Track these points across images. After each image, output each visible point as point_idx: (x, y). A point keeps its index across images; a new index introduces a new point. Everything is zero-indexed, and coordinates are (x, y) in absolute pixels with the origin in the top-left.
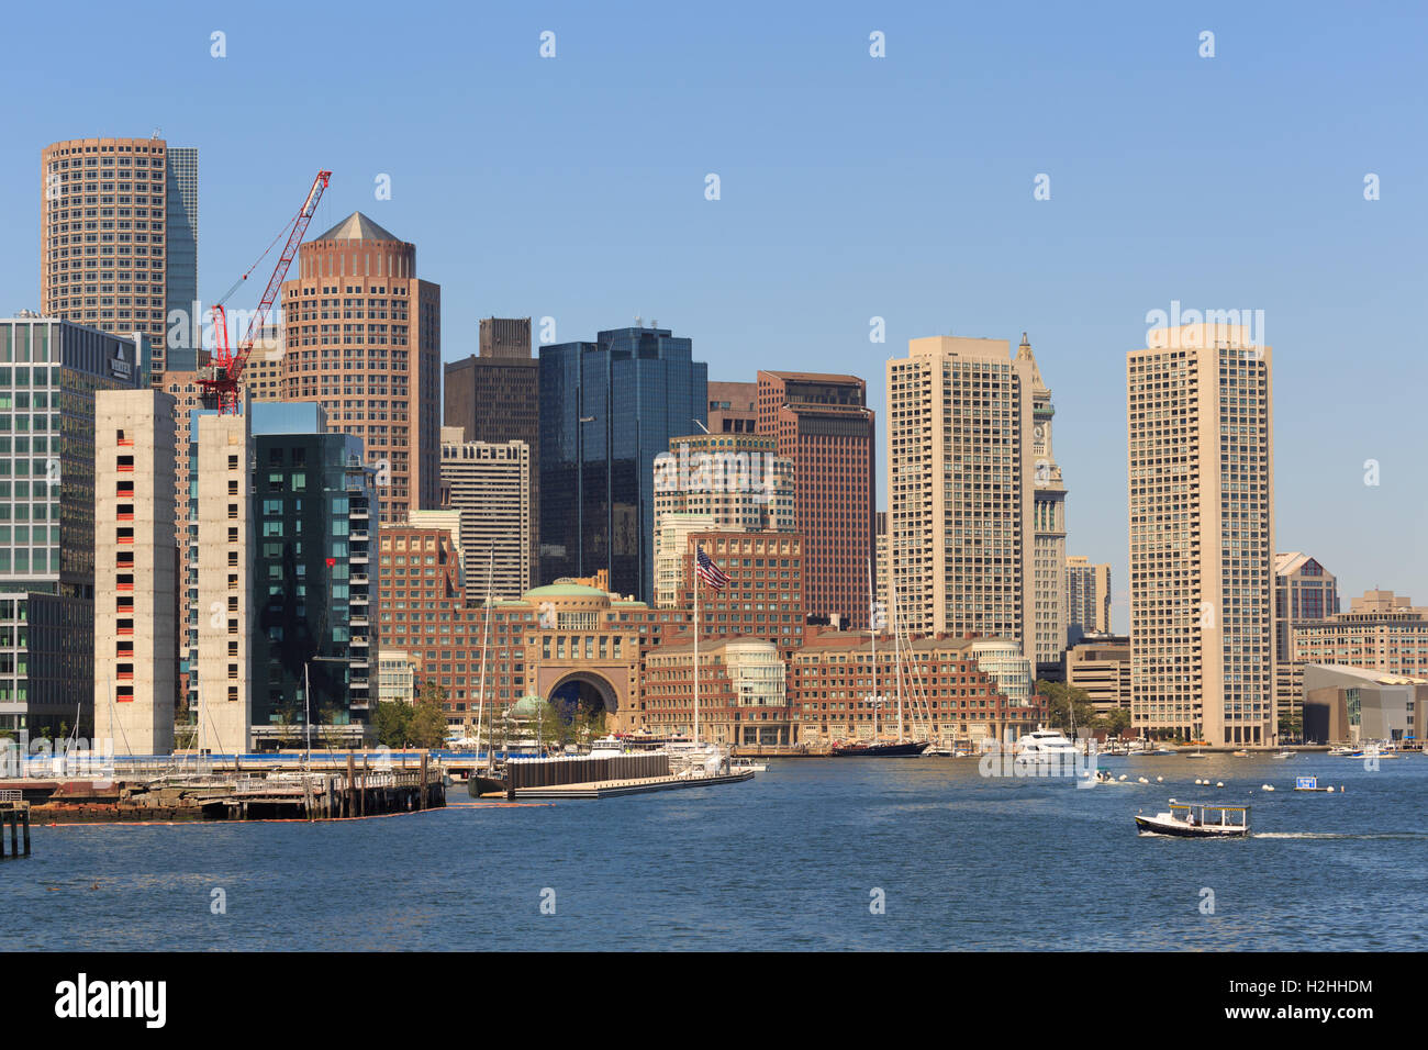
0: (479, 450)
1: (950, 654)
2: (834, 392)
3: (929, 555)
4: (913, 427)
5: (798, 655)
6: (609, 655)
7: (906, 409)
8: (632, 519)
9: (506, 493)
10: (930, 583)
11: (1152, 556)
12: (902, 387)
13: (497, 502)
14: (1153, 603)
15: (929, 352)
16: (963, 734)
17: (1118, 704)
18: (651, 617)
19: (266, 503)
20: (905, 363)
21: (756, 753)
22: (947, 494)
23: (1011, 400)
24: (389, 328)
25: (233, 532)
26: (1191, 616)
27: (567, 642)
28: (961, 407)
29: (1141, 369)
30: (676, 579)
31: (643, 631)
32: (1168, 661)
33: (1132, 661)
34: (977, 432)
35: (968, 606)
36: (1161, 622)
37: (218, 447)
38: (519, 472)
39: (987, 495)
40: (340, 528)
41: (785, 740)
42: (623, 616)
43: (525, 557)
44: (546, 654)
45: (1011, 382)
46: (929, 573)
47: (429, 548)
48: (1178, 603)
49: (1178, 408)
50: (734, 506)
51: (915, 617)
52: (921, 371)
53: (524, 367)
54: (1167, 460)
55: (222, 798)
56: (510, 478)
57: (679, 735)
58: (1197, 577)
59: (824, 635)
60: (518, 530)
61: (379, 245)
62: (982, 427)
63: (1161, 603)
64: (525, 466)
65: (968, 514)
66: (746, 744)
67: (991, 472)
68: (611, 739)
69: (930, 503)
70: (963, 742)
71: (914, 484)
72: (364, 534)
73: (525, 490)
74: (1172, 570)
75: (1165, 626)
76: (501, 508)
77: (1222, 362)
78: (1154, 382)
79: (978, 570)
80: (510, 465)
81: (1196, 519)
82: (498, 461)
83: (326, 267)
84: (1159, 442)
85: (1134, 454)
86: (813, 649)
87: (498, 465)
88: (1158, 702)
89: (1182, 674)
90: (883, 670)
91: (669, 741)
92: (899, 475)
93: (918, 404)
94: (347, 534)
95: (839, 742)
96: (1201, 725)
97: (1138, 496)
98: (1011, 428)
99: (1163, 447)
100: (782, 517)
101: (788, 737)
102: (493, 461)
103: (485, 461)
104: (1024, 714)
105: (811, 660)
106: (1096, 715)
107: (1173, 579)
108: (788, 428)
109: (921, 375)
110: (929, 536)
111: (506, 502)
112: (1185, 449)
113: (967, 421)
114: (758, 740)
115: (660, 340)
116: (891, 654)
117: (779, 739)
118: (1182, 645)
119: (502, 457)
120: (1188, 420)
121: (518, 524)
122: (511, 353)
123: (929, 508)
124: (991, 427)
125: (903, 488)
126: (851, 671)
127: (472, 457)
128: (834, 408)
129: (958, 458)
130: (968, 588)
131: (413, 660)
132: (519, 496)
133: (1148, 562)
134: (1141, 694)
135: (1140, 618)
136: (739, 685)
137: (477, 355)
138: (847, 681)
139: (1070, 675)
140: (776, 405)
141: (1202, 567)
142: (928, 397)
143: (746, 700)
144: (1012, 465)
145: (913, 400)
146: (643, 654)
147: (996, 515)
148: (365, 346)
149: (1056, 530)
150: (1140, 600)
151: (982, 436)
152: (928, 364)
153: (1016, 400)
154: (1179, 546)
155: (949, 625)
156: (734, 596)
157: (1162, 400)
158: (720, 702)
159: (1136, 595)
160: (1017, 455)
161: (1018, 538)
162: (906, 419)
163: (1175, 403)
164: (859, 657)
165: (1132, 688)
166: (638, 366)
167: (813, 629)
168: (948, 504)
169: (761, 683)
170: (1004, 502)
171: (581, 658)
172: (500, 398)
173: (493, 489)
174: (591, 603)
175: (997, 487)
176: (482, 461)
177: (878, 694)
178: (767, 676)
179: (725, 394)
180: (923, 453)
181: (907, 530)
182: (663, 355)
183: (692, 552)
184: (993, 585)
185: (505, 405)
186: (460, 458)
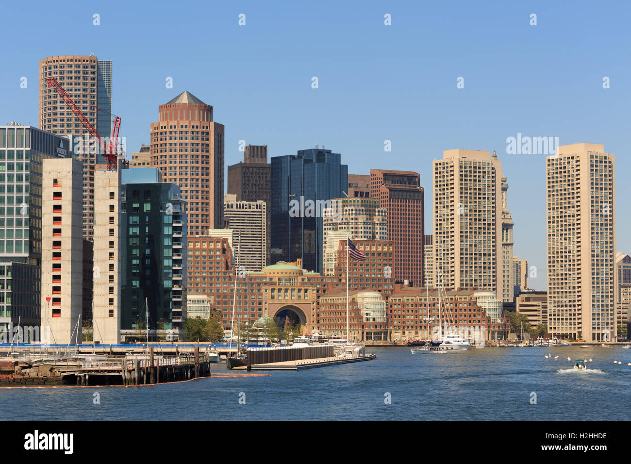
0: (243, 205)
1: (464, 297)
2: (405, 179)
3: (453, 251)
4: (445, 191)
5: (391, 298)
6: (302, 298)
7: (442, 183)
8: (313, 236)
9: (255, 225)
10: (453, 265)
11: (558, 252)
12: (440, 173)
13: (252, 229)
14: (558, 275)
15: (453, 156)
17: (541, 322)
18: (322, 280)
19: (131, 218)
20: (441, 161)
21: (372, 344)
22: (461, 223)
23: (491, 179)
24: (200, 145)
25: (112, 231)
26: (577, 281)
27: (283, 291)
28: (468, 182)
29: (553, 164)
30: (334, 262)
31: (318, 286)
32: (565, 302)
33: (548, 302)
34: (475, 194)
35: (471, 276)
36: (562, 283)
37: (104, 188)
38: (261, 215)
39: (480, 224)
40: (168, 231)
41: (385, 338)
42: (309, 279)
43: (264, 254)
44: (273, 297)
45: (491, 171)
46: (453, 260)
47: (217, 247)
48: (570, 275)
49: (571, 183)
50: (360, 230)
51: (446, 281)
52: (449, 165)
53: (264, 167)
54: (565, 208)
55: (74, 371)
56: (257, 218)
57: (335, 336)
58: (579, 262)
59: (402, 289)
60: (261, 241)
61: (196, 106)
62: (477, 192)
63: (562, 275)
64: (264, 212)
65: (471, 232)
66: (367, 340)
67: (482, 213)
68: (303, 338)
69: (453, 227)
71: (446, 218)
72: (180, 233)
73: (264, 223)
74: (568, 259)
75: (564, 286)
76: (253, 231)
77: (591, 161)
78: (559, 171)
79: (476, 259)
80: (257, 212)
81: (579, 235)
82: (252, 210)
83: (171, 116)
84: (561, 199)
85: (549, 204)
86: (398, 295)
87: (252, 212)
88: (560, 321)
89: (572, 308)
90: (432, 305)
91: (331, 338)
92: (438, 214)
93: (447, 181)
94: (171, 233)
95: (411, 339)
96: (581, 332)
97: (551, 224)
98: (491, 192)
99: (563, 201)
100: (382, 235)
101: (387, 336)
102: (250, 210)
103: (246, 210)
104: (499, 326)
105: (397, 300)
106: (531, 327)
107: (568, 263)
108: (384, 195)
109: (449, 167)
110: (453, 243)
111: (255, 229)
112: (574, 202)
113: (470, 189)
114: (373, 338)
115: (326, 154)
116: (436, 298)
117: (383, 338)
118: (572, 294)
119: (253, 208)
120: (575, 189)
121: (261, 239)
122: (258, 161)
123: (453, 230)
124: (482, 192)
125: (440, 220)
126: (416, 306)
127: (240, 208)
128: (406, 186)
130: (471, 267)
131: (209, 299)
132: (261, 226)
133: (556, 255)
134: (552, 317)
135: (552, 282)
136: (364, 312)
137: (243, 162)
138: (414, 311)
139: (518, 308)
140: (379, 185)
141: (582, 257)
142: (452, 177)
143: (367, 319)
144: (491, 209)
145: (445, 179)
146: (318, 297)
147: (484, 233)
148: (189, 153)
149: (509, 242)
150: (552, 273)
151: (477, 196)
152: (452, 162)
153: (494, 179)
154: (571, 248)
155: (462, 285)
156: (361, 270)
157: (563, 179)
158: (355, 320)
159: (550, 271)
160: (494, 205)
161: (494, 244)
162: (442, 188)
163: (569, 180)
164: (420, 299)
165: (548, 315)
166: (316, 166)
167: (398, 286)
168: (461, 228)
169: (374, 311)
170: (488, 227)
171: (289, 299)
172: (252, 182)
173: (250, 223)
174: (294, 273)
175: (484, 220)
176: (244, 210)
177: (430, 317)
178: (377, 308)
179: (355, 180)
180: (450, 204)
181: (442, 240)
182: (328, 161)
183: (341, 250)
184: (482, 266)
185: (255, 185)
186: (234, 209)
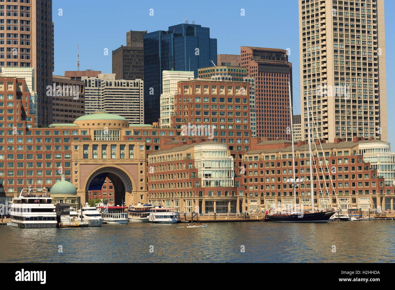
0: (121, 83)
1: (345, 151)
2: (274, 55)
3: (325, 98)
4: (315, 24)
5: (246, 155)
6: (126, 156)
7: (310, 14)
9: (133, 101)
10: (326, 114)
13: (130, 105)
16: (354, 204)
18: (154, 133)
21: (213, 219)
22: (336, 62)
23: (372, 8)
27: (99, 148)
30: (170, 110)
31: (148, 141)
34: (352, 26)
35: (348, 128)
38: (139, 92)
39: (359, 63)
41: (234, 210)
42: (136, 132)
44: (86, 156)
46: (326, 109)
47: (9, 89)
51: (317, 135)
56: (135, 95)
57: (160, 207)
59: (262, 143)
60: (139, 117)
62: (355, 23)
64: (142, 90)
65: (348, 74)
66: (207, 212)
67: (361, 50)
69: (325, 67)
70: (354, 210)
71: (316, 57)
73: (142, 100)
76: (131, 108)
79: (354, 107)
80: (135, 89)
82: (130, 87)
86: (254, 152)
87: (130, 89)
90: (300, 163)
92: (307, 53)
93: (317, 10)
98: (372, 24)
101: (235, 207)
102: (128, 88)
105: (253, 158)
108: (254, 69)
111: (133, 105)
113: (346, 19)
114: (214, 209)
115: (196, 29)
116: (305, 153)
117: (229, 209)
119: (131, 86)
121: (139, 114)
122: (139, 45)
123: (325, 70)
124: (361, 24)
125: (309, 60)
126: (279, 165)
127: (118, 86)
128: (274, 62)
129: (341, 41)
130: (348, 117)
132: (139, 103)
136: (202, 173)
137: (125, 46)
138: (276, 171)
140: (248, 60)
143: (207, 183)
144: (373, 46)
146: (147, 155)
147: (364, 75)
151: (355, 28)
153: (375, 9)
158: (190, 184)
160: (375, 41)
162: (310, 19)
164: (284, 155)
166: (185, 39)
167: (255, 140)
168: (336, 67)
169: (217, 171)
170: (369, 68)
171: (108, 158)
172: (134, 63)
173: (128, 100)
174: (115, 124)
175: (364, 59)
176: (123, 87)
177: (297, 178)
178: (221, 166)
179: (228, 59)
180: (321, 38)
181: (312, 84)
182: (197, 35)
183: (180, 94)
184: (363, 116)
185: (136, 67)
186: (113, 86)
